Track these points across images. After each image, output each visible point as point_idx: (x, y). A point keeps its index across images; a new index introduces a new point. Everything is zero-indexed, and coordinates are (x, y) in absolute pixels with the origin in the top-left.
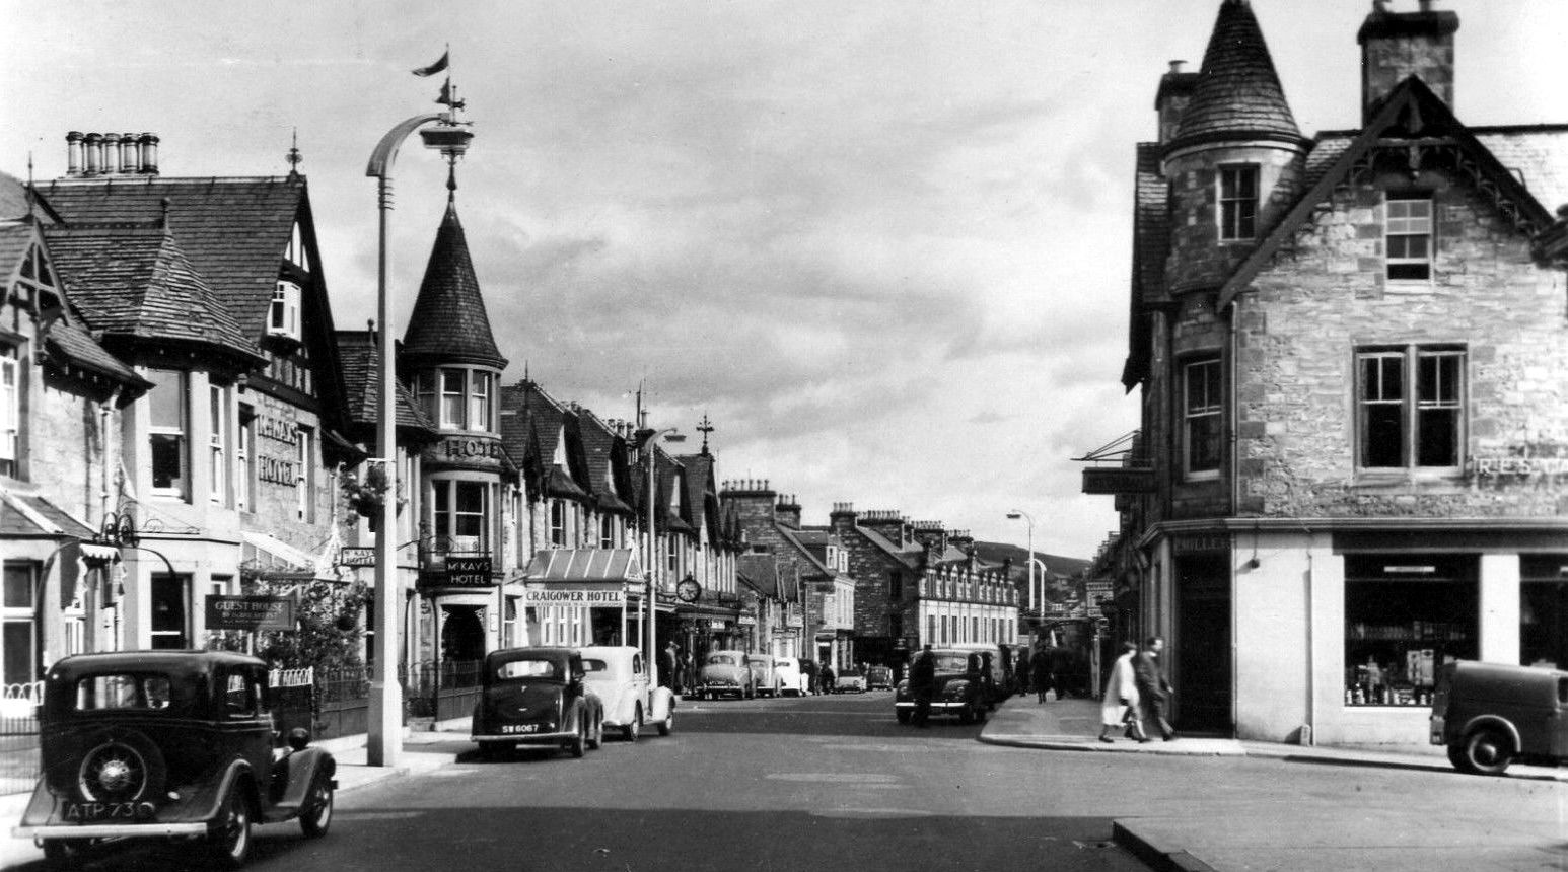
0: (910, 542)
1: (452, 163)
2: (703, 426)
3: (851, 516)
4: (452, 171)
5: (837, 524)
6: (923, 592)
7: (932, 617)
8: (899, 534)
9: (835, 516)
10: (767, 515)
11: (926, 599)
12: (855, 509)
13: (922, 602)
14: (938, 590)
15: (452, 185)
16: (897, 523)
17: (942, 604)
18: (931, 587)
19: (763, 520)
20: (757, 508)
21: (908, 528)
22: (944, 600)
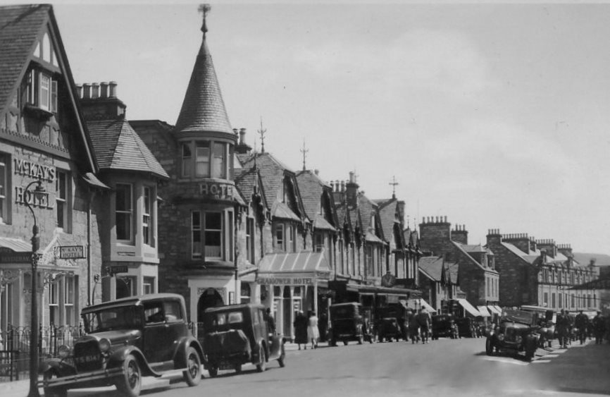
0: (534, 251)
1: (204, 16)
2: (393, 182)
3: (498, 236)
4: (204, 21)
5: (490, 241)
6: (540, 279)
7: (546, 294)
8: (527, 246)
9: (489, 237)
10: (446, 236)
11: (542, 283)
12: (501, 233)
13: (540, 286)
14: (550, 277)
15: (204, 29)
16: (526, 240)
17: (552, 286)
18: (546, 277)
19: (444, 239)
20: (440, 233)
21: (533, 243)
22: (553, 284)
